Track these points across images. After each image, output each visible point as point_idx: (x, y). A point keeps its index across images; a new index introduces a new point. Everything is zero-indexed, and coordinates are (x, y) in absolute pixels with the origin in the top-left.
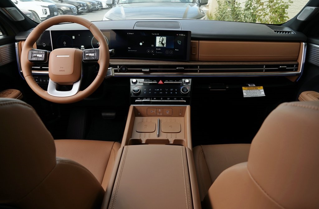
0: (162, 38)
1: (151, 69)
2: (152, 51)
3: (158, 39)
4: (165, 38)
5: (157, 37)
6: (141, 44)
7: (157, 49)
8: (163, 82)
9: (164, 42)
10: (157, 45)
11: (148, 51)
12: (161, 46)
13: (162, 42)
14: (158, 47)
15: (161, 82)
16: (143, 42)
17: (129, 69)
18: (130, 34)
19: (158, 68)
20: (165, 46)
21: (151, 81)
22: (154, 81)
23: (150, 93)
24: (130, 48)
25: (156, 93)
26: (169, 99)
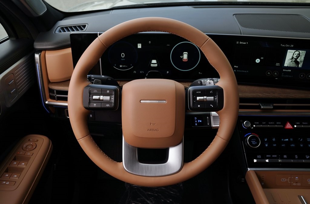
0: (297, 53)
1: (275, 105)
2: (276, 74)
3: (290, 54)
4: (303, 53)
6: (258, 61)
7: (284, 70)
9: (301, 59)
10: (286, 65)
11: (269, 73)
12: (293, 65)
13: (296, 59)
14: (287, 68)
15: (289, 126)
16: (262, 58)
18: (241, 43)
20: (300, 66)
21: (272, 123)
22: (278, 123)
23: (275, 145)
24: (237, 67)
25: (284, 145)
26: (309, 157)
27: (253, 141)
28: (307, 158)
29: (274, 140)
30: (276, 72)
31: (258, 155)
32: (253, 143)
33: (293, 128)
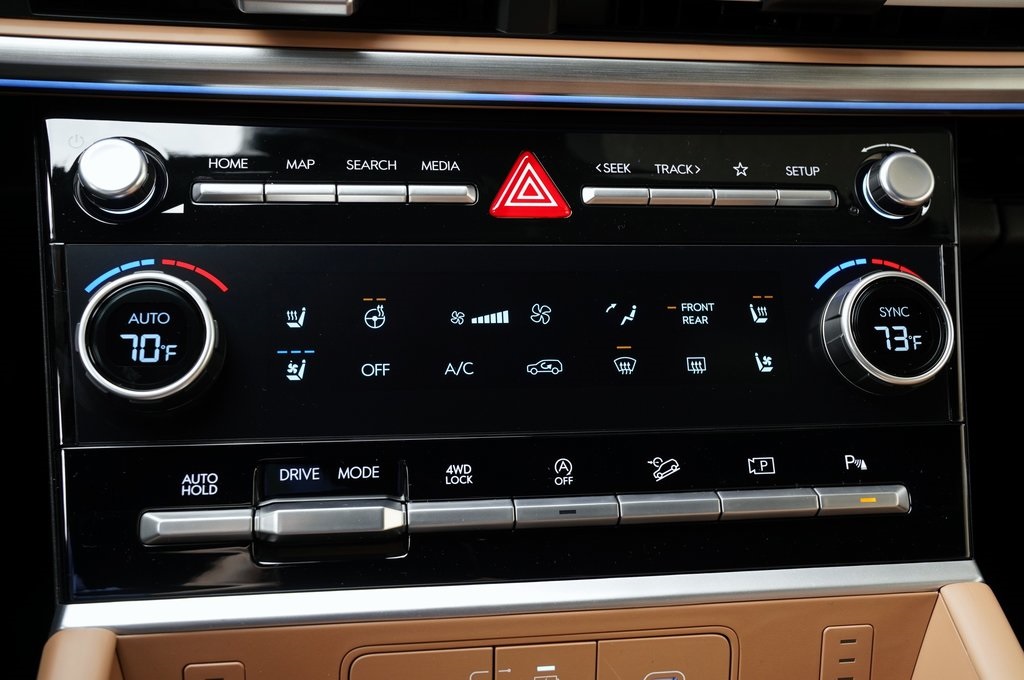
8: (568, 189)
15: (528, 190)
21: (376, 164)
22: (431, 166)
23: (379, 369)
25: (463, 365)
26: (675, 469)
27: (139, 330)
28: (659, 477)
29: (376, 318)
31: (195, 471)
32: (138, 356)
33: (568, 213)
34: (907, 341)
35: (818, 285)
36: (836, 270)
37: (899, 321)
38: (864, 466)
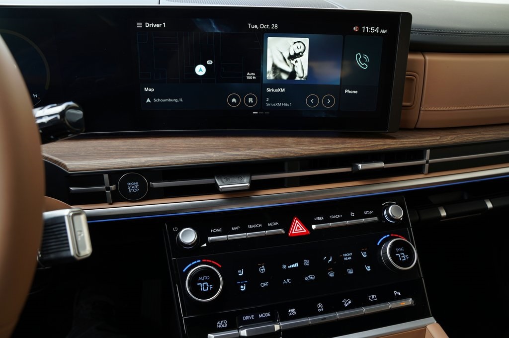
1: (256, 177)
2: (251, 100)
5: (269, 39)
6: (200, 70)
7: (268, 90)
8: (308, 227)
11: (234, 100)
14: (275, 83)
15: (297, 228)
16: (210, 62)
17: (155, 185)
18: (147, 25)
19: (283, 171)
21: (256, 226)
22: (270, 224)
23: (265, 284)
24: (152, 90)
25: (288, 280)
26: (350, 302)
27: (202, 282)
28: (346, 305)
29: (262, 270)
30: (251, 96)
31: (220, 320)
32: (203, 289)
33: (309, 233)
34: (404, 257)
35: (378, 244)
36: (382, 239)
37: (402, 252)
38: (400, 294)
